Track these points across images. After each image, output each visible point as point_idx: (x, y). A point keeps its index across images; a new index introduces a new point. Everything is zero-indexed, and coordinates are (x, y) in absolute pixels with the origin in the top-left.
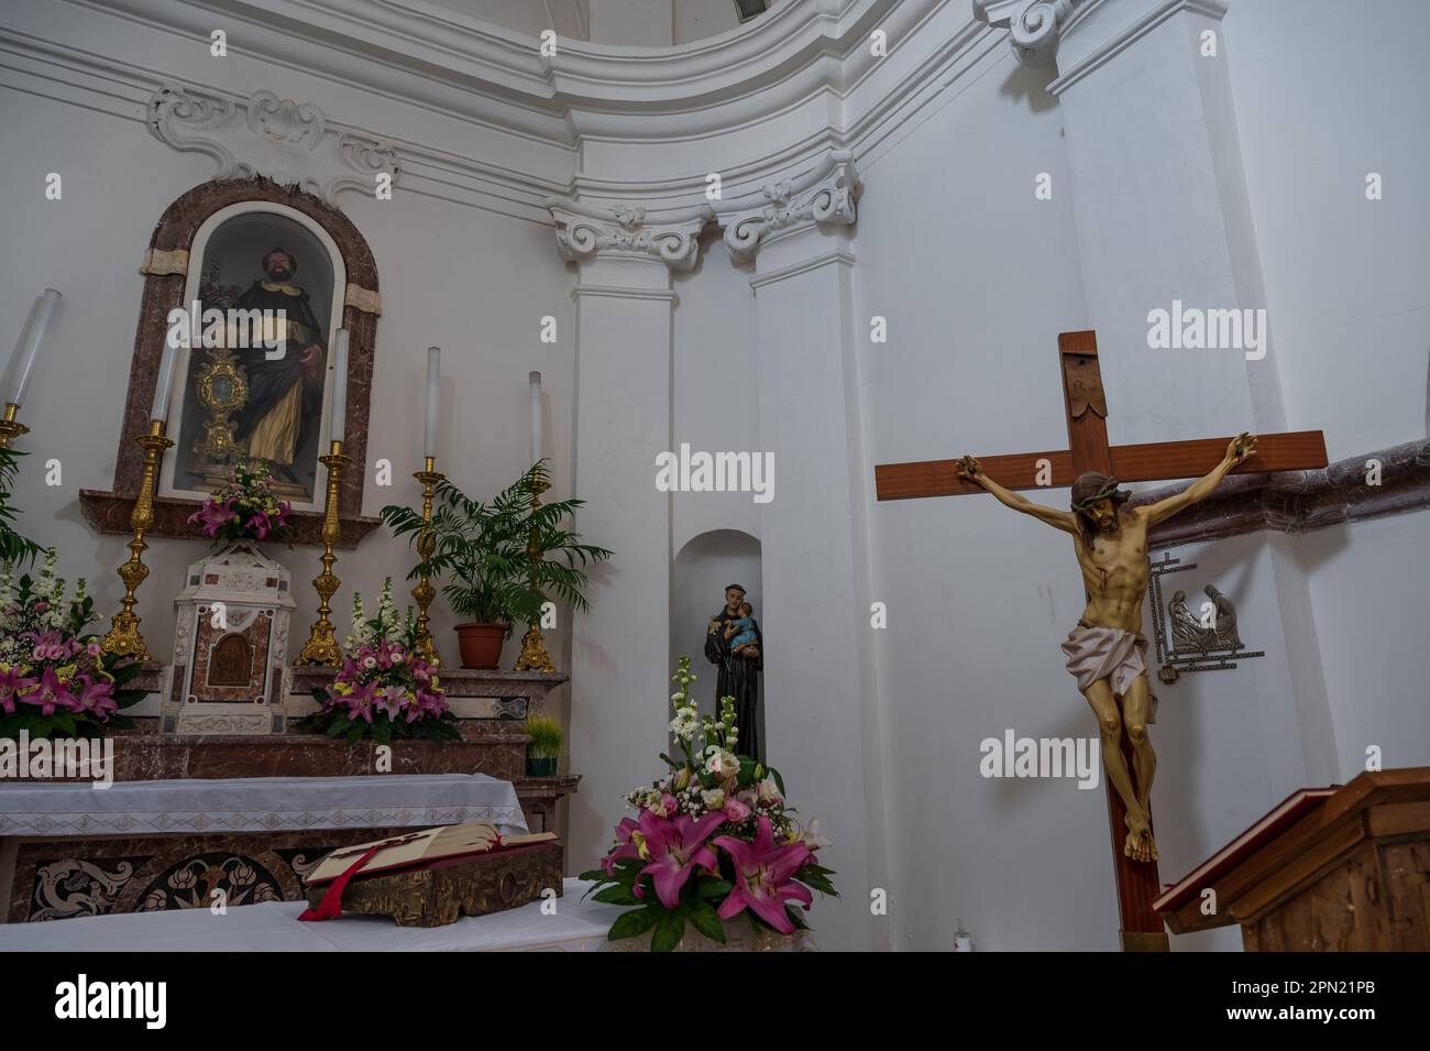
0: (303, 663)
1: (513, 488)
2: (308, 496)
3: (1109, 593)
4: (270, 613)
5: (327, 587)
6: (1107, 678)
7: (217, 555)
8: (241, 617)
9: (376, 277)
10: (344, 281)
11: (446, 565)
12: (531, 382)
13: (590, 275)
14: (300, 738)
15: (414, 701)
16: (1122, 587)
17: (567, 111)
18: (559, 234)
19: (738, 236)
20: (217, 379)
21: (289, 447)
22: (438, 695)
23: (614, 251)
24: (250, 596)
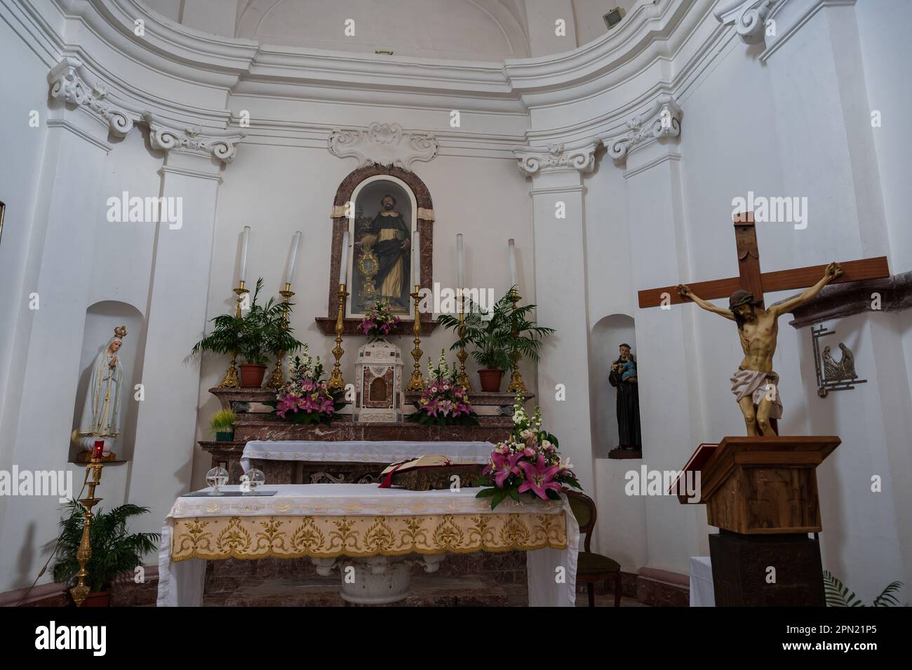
0: (409, 390)
1: (501, 301)
2: (407, 312)
3: (751, 352)
4: (393, 368)
5: (417, 355)
6: (750, 396)
7: (369, 343)
8: (381, 370)
9: (431, 203)
10: (416, 206)
11: (468, 342)
12: (509, 244)
13: (538, 183)
14: (408, 424)
15: (455, 407)
16: (758, 349)
17: (520, 96)
18: (520, 164)
19: (615, 151)
20: (365, 261)
21: (398, 289)
22: (467, 405)
23: (549, 168)
24: (384, 361)
